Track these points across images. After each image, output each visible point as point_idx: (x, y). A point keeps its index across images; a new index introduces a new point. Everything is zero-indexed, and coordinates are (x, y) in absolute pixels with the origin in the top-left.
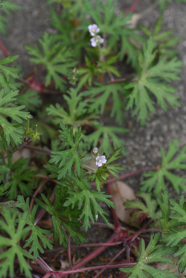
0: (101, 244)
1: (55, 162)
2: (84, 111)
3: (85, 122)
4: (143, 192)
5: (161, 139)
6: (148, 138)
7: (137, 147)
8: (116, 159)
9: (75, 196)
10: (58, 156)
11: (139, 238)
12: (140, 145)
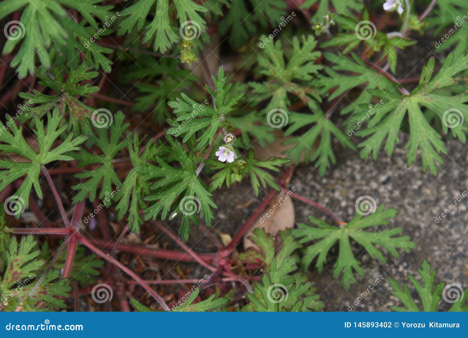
0: (189, 251)
1: (177, 109)
2: (308, 78)
3: (301, 92)
4: (293, 236)
5: (397, 193)
6: (383, 178)
7: (358, 177)
8: (272, 168)
9: (163, 169)
10: (186, 105)
11: (234, 284)
12: (363, 178)
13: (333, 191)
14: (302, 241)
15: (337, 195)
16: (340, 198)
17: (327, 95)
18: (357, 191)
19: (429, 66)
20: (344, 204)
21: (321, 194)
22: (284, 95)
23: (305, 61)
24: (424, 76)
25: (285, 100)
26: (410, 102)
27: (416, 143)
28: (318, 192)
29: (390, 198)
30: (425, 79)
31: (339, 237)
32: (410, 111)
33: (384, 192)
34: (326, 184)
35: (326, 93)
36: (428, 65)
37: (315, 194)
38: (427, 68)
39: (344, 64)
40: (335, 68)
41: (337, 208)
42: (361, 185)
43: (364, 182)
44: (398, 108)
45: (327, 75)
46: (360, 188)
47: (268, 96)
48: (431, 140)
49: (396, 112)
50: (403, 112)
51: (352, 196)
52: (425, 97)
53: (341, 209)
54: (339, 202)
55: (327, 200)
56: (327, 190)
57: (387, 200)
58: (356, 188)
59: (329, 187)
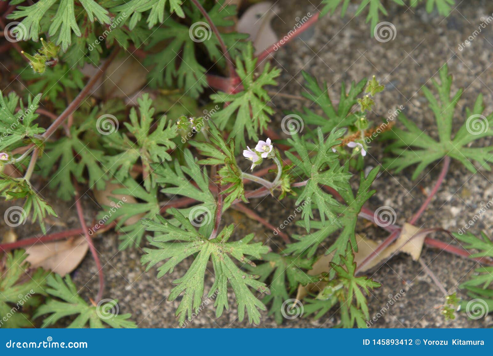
13: (131, 270)
14: (50, 291)
15: (131, 275)
16: (131, 281)
17: (163, 186)
18: (149, 286)
19: (229, 229)
20: (128, 288)
21: (119, 265)
22: (135, 158)
23: (163, 143)
24: (223, 234)
25: (132, 163)
26: (207, 247)
27: (185, 285)
28: (119, 260)
29: (169, 314)
30: (223, 237)
31: (82, 312)
32: (201, 254)
33: (168, 305)
34: (131, 259)
35: (164, 183)
36: (229, 227)
37: (115, 260)
38: (227, 229)
39: (195, 171)
40: (184, 168)
41: (120, 287)
42: (157, 284)
43: (161, 283)
44: (193, 244)
45: (174, 170)
46: (154, 285)
47: (121, 148)
48: (196, 292)
49: (190, 245)
50: (195, 250)
51: (141, 287)
52: (219, 253)
53: (123, 290)
54: (127, 283)
55: (119, 273)
56: (127, 265)
57: (165, 314)
58: (151, 282)
59: (132, 264)
